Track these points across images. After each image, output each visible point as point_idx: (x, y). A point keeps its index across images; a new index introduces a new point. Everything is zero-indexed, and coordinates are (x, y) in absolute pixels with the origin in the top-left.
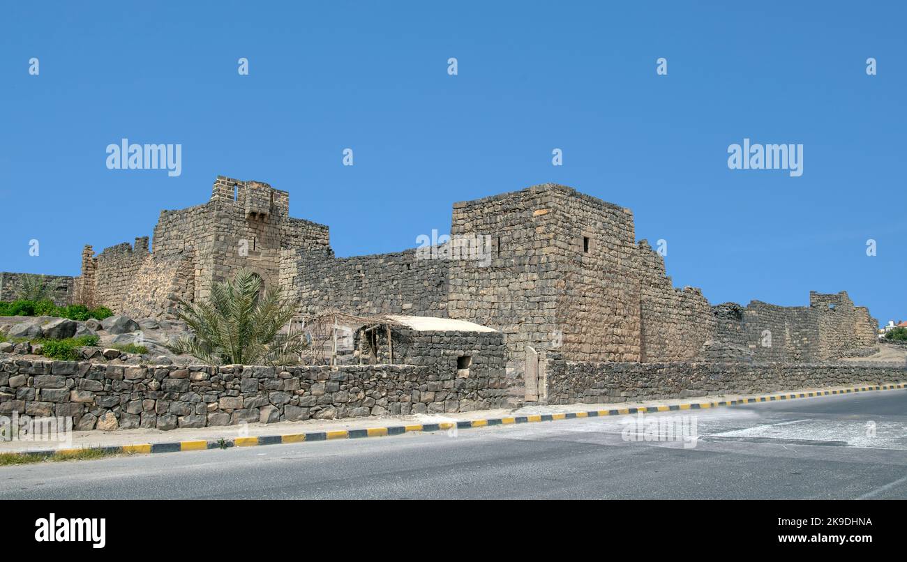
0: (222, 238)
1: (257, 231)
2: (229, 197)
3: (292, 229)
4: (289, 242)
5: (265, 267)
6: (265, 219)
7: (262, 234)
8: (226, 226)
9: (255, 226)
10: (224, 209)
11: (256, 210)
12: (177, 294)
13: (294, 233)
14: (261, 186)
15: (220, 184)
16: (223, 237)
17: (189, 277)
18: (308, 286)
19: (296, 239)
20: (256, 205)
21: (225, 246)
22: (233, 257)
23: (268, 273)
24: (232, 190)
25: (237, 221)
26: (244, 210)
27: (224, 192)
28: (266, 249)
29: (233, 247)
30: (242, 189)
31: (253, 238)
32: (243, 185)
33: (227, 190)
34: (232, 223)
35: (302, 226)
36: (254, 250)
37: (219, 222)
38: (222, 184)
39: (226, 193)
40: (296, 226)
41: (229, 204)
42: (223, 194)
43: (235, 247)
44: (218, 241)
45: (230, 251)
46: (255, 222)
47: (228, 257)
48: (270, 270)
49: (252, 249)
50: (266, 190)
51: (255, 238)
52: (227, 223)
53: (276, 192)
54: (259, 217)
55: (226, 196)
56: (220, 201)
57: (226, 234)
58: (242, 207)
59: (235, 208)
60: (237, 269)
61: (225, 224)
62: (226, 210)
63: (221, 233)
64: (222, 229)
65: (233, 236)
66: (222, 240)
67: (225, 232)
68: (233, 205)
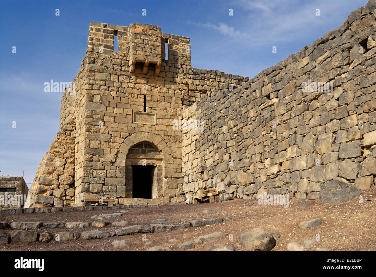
0: (97, 98)
1: (148, 88)
3: (198, 82)
4: (193, 99)
5: (162, 133)
6: (158, 71)
7: (155, 90)
8: (102, 83)
9: (144, 81)
10: (99, 61)
11: (141, 58)
12: (50, 177)
13: (201, 88)
14: (147, 29)
15: (94, 31)
16: (99, 97)
17: (67, 155)
18: (211, 148)
20: (140, 53)
21: (102, 108)
22: (114, 122)
23: (166, 141)
24: (111, 38)
25: (118, 75)
26: (127, 60)
27: (99, 41)
28: (162, 109)
29: (114, 108)
30: (123, 36)
31: (142, 96)
32: (125, 32)
33: (103, 39)
34: (112, 78)
35: (211, 78)
36: (145, 111)
37: (93, 78)
38: (96, 32)
39: (102, 42)
40: (203, 79)
41: (107, 55)
42: (98, 43)
43: (115, 109)
44: (93, 102)
45: (109, 114)
46: (144, 76)
47: (108, 123)
48: (169, 136)
49: (141, 110)
50: (154, 34)
51: (145, 96)
52: (104, 78)
53: (172, 38)
54: (149, 70)
55: (102, 46)
56: (94, 52)
57: (102, 92)
58: (125, 58)
59: (115, 60)
60: (121, 137)
61: (101, 81)
62: (101, 63)
63: (96, 91)
64: (97, 86)
65: (113, 95)
66: (98, 101)
67: (102, 90)
68: (112, 57)
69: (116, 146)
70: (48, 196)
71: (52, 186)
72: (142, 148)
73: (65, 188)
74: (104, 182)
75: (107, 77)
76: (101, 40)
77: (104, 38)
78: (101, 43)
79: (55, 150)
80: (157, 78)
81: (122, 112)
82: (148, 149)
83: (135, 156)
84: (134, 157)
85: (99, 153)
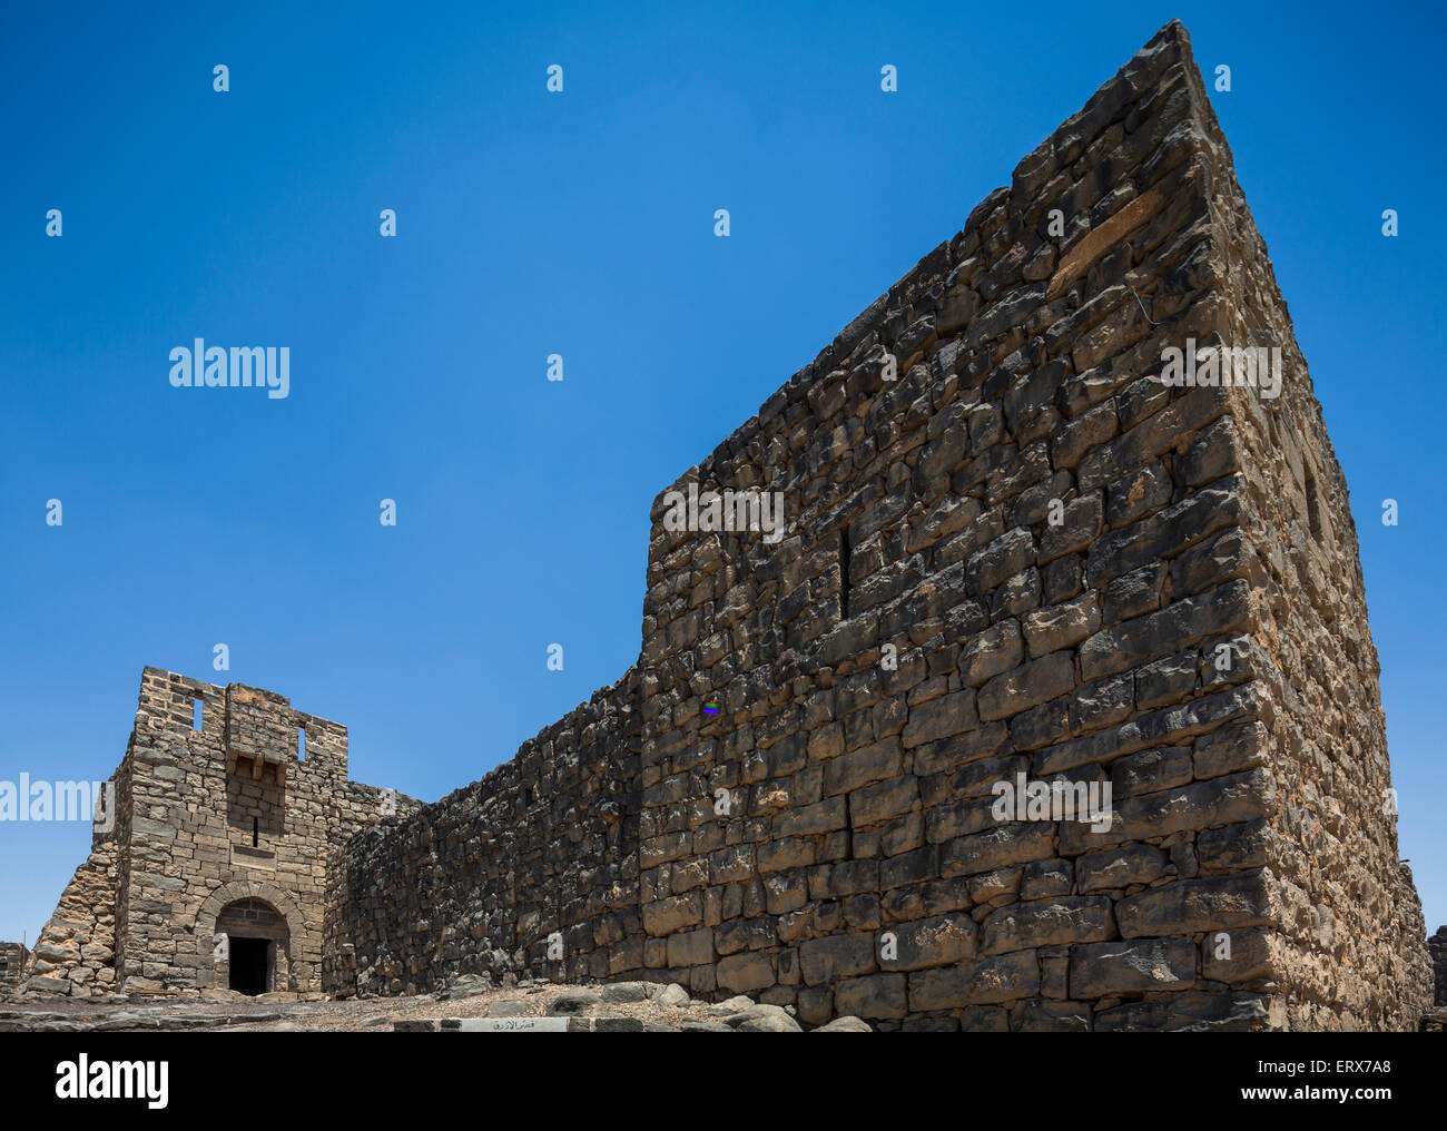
1: (263, 805)
2: (176, 718)
3: (356, 807)
5: (287, 886)
6: (282, 777)
7: (276, 811)
8: (169, 785)
9: (257, 793)
10: (163, 743)
11: (249, 752)
14: (260, 698)
15: (151, 685)
16: (162, 810)
20: (248, 742)
21: (168, 833)
22: (193, 859)
23: (296, 900)
24: (187, 703)
25: (202, 775)
26: (219, 750)
27: (163, 706)
28: (288, 845)
29: (193, 834)
30: (213, 704)
31: (251, 819)
32: (218, 695)
34: (188, 778)
36: (255, 844)
37: (149, 774)
38: (156, 688)
39: (168, 707)
41: (178, 735)
42: (160, 708)
43: (197, 836)
44: (147, 817)
45: (182, 843)
46: (255, 784)
47: (179, 859)
48: (300, 893)
49: (247, 843)
50: (276, 709)
51: (256, 819)
52: (172, 777)
53: (312, 721)
54: (264, 773)
55: (170, 716)
56: (151, 723)
57: (169, 802)
58: (217, 745)
59: (196, 746)
60: (206, 885)
61: (166, 781)
62: (166, 746)
63: (155, 799)
64: (157, 791)
65: (190, 810)
66: (159, 817)
67: (168, 797)
68: (191, 739)
69: (196, 901)
72: (248, 909)
74: (171, 960)
75: (178, 775)
76: (166, 703)
77: (173, 701)
78: (165, 709)
80: (280, 790)
81: (208, 842)
82: (261, 911)
85: (161, 910)
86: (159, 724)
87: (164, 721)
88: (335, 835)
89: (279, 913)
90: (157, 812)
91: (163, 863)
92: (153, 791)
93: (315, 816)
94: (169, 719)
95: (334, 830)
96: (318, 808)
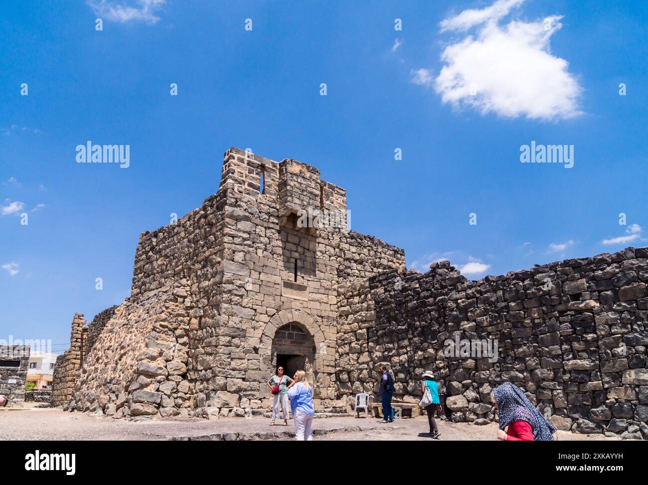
1: (300, 250)
2: (250, 185)
3: (353, 249)
4: (349, 271)
5: (314, 312)
7: (307, 254)
8: (246, 236)
9: (296, 240)
10: (243, 204)
11: (297, 208)
12: (155, 364)
13: (357, 257)
14: (305, 170)
15: (235, 161)
16: (242, 254)
17: (178, 332)
19: (360, 267)
20: (297, 201)
21: (245, 273)
22: (260, 292)
23: (320, 323)
24: (257, 174)
25: (265, 228)
26: (275, 208)
27: (242, 177)
28: (315, 280)
29: (260, 273)
30: (272, 174)
31: (293, 260)
32: (274, 168)
33: (247, 173)
34: (257, 230)
35: (368, 246)
36: (296, 281)
37: (234, 228)
38: (238, 163)
39: (246, 177)
40: (359, 245)
41: (251, 198)
42: (241, 178)
43: (262, 274)
44: (233, 261)
45: (253, 281)
46: (295, 233)
47: (251, 293)
48: (322, 317)
49: (291, 279)
50: (313, 178)
51: (296, 260)
52: (248, 229)
53: (327, 186)
55: (246, 184)
56: (236, 190)
57: (246, 249)
58: (274, 205)
59: (262, 205)
60: (267, 313)
61: (244, 232)
62: (245, 207)
63: (238, 246)
64: (240, 240)
65: (259, 254)
66: (240, 260)
67: (245, 245)
68: (259, 201)
69: (261, 326)
70: (153, 391)
71: (159, 378)
72: (289, 330)
73: (177, 381)
74: (244, 377)
75: (252, 227)
76: (244, 174)
77: (249, 173)
78: (244, 179)
79: (163, 323)
80: (309, 238)
81: (269, 279)
82: (297, 333)
83: (280, 341)
84: (280, 343)
85: (239, 335)
86: (240, 189)
87: (243, 187)
88: (341, 271)
89: (310, 333)
90: (239, 257)
91: (241, 296)
92: (237, 240)
93: (330, 257)
94: (246, 186)
95: (341, 268)
96: (332, 250)
